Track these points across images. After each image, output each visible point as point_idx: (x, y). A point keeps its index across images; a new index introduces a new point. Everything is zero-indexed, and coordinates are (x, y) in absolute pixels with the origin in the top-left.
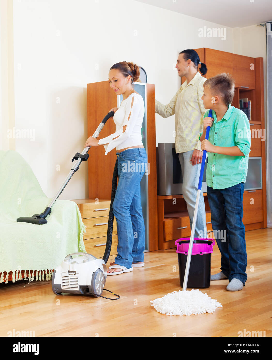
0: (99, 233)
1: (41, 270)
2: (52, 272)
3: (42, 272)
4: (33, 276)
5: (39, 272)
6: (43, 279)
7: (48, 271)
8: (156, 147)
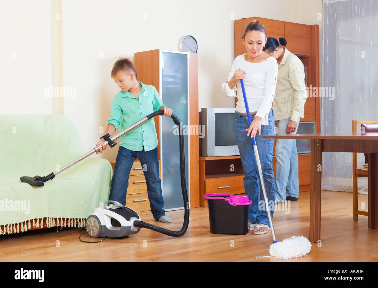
0: (139, 190)
1: (73, 218)
2: (84, 221)
3: (74, 220)
4: (65, 223)
5: (71, 220)
6: (75, 226)
7: (80, 219)
8: (199, 112)
